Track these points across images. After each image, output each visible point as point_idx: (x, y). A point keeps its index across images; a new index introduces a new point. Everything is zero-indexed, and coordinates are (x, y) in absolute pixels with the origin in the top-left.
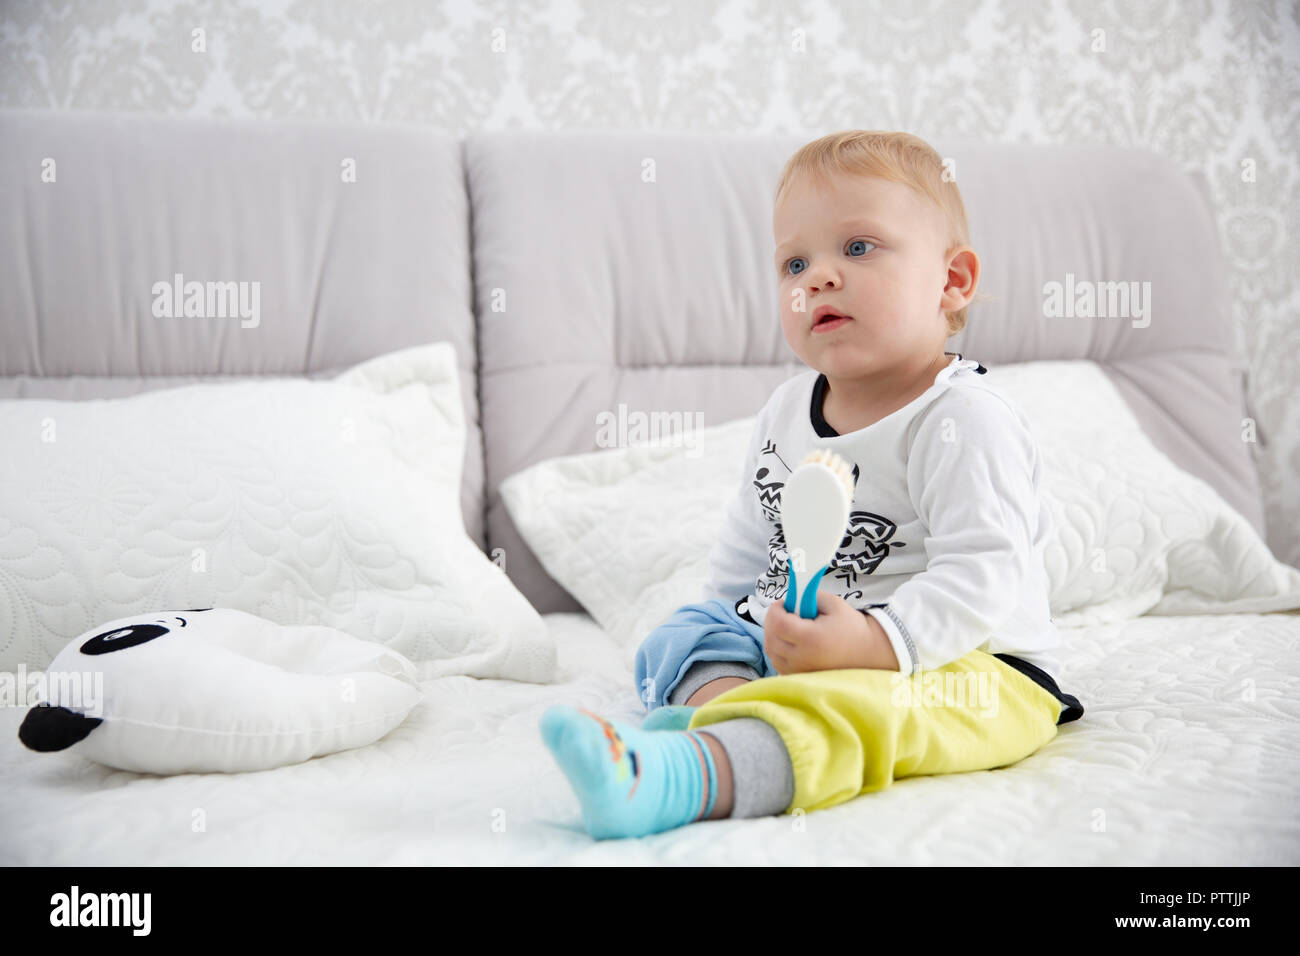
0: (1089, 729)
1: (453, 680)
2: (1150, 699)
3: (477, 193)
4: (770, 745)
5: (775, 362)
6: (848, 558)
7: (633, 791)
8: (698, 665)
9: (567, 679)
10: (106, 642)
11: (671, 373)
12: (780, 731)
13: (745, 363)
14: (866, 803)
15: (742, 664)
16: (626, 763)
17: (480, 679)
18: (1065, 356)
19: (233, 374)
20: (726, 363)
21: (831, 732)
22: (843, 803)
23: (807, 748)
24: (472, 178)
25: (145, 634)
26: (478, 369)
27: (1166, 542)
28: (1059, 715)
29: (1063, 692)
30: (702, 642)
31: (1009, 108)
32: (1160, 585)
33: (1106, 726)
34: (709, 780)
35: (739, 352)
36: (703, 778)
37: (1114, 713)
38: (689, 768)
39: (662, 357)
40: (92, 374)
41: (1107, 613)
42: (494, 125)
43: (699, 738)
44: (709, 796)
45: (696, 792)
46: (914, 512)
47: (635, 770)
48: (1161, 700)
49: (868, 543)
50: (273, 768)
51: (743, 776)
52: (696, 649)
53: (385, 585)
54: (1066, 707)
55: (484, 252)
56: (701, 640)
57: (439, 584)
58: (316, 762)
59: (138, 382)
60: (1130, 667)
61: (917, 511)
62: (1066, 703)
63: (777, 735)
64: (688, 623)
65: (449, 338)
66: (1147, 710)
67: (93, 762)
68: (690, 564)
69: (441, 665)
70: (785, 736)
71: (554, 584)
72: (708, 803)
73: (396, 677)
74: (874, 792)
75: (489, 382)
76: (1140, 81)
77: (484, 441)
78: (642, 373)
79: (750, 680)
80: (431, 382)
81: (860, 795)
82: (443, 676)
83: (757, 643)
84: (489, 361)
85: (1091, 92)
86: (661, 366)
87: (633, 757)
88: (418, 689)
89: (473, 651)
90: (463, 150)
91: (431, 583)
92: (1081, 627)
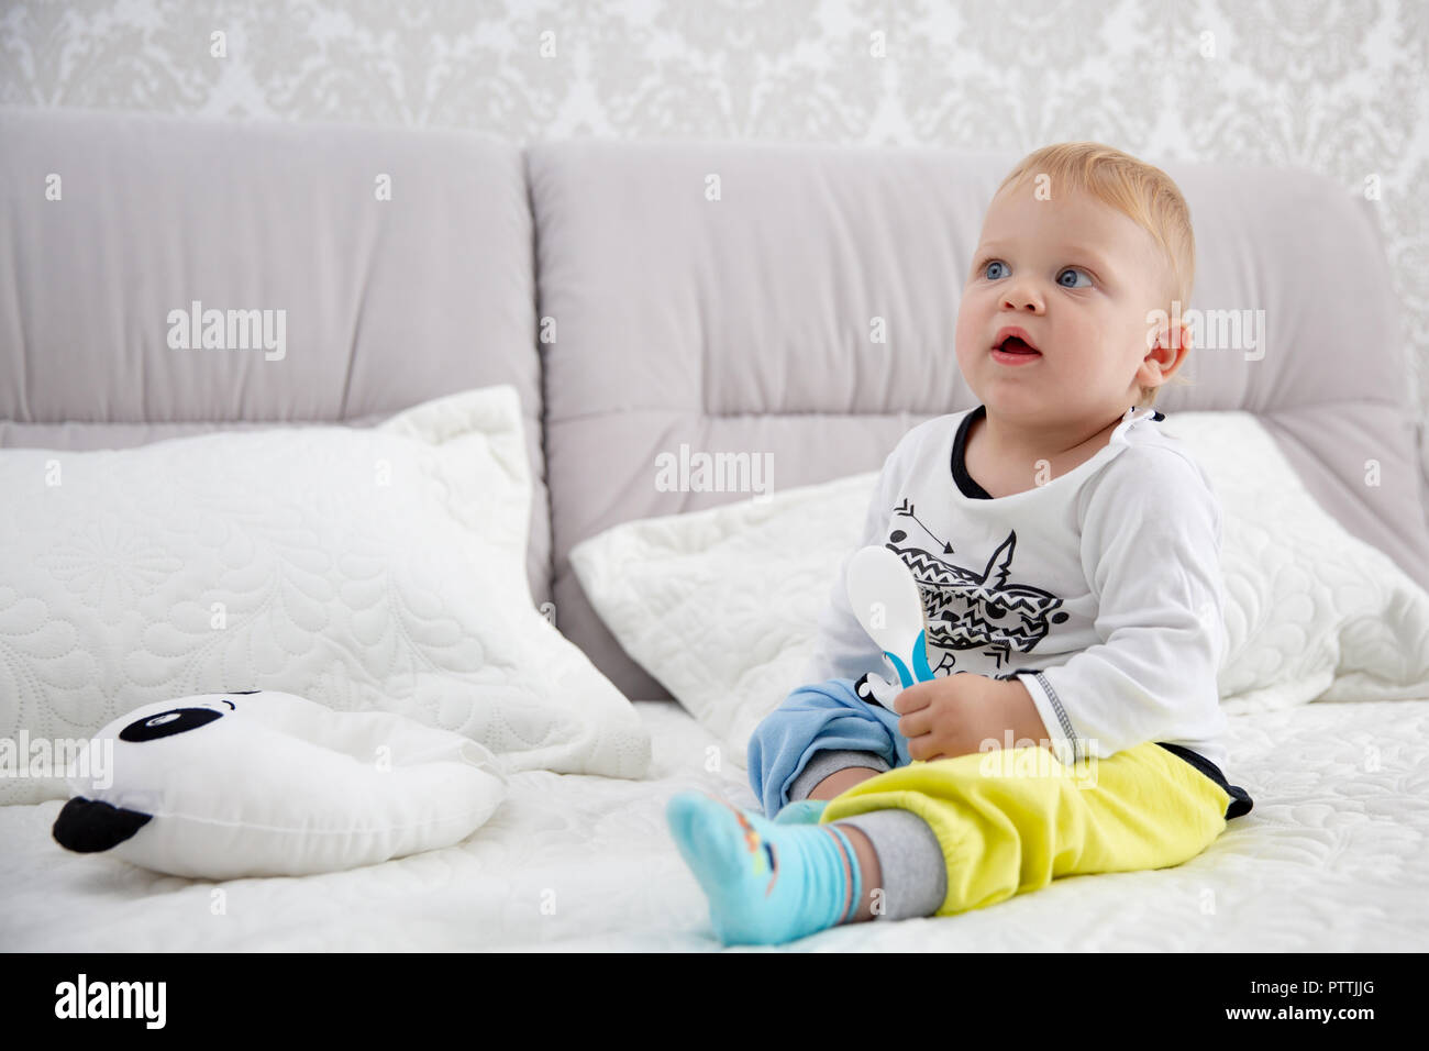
0: (1263, 824)
1: (534, 776)
2: (1328, 791)
3: (542, 212)
4: (921, 840)
5: (887, 411)
6: (1002, 633)
7: (770, 887)
8: (820, 755)
9: (663, 774)
10: (150, 728)
11: (766, 421)
12: (931, 824)
13: (852, 412)
14: (1024, 902)
15: (870, 753)
16: (762, 856)
17: (562, 774)
18: (1217, 406)
19: (255, 420)
20: (830, 412)
21: (987, 826)
22: (998, 903)
23: (961, 843)
24: (536, 195)
25: (194, 719)
26: (544, 417)
27: (1338, 618)
28: (1227, 808)
29: (1231, 784)
30: (827, 728)
31: (1152, 121)
32: (1332, 668)
33: (1280, 821)
34: (852, 876)
35: (846, 399)
36: (846, 875)
37: (1289, 808)
38: (830, 862)
39: (757, 404)
40: (90, 421)
41: (1271, 698)
42: (558, 132)
43: (838, 830)
44: (853, 894)
45: (838, 889)
46: (1086, 585)
47: (772, 864)
48: (1340, 792)
49: (1025, 618)
50: (349, 869)
51: (891, 872)
52: (819, 736)
53: (449, 666)
54: (1234, 799)
55: (551, 280)
56: (823, 726)
57: (510, 665)
58: (395, 863)
59: (144, 429)
60: (1304, 757)
61: (1090, 585)
62: (1234, 796)
63: (928, 828)
64: (808, 707)
65: (511, 380)
66: (1327, 804)
67: (135, 866)
68: (800, 642)
69: (517, 758)
70: (936, 829)
71: (635, 667)
72: (851, 902)
73: (482, 768)
74: (1031, 892)
75: (555, 432)
76: (1300, 91)
77: (550, 499)
78: (733, 423)
79: (881, 772)
80: (489, 431)
81: (1017, 894)
82: (520, 771)
83: (887, 729)
84: (557, 408)
85: (1245, 103)
86: (756, 414)
87: (769, 849)
88: (505, 783)
89: (554, 743)
90: (526, 161)
91: (502, 665)
92: (1244, 714)
